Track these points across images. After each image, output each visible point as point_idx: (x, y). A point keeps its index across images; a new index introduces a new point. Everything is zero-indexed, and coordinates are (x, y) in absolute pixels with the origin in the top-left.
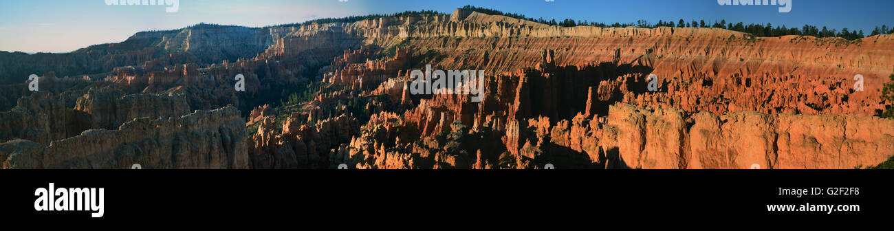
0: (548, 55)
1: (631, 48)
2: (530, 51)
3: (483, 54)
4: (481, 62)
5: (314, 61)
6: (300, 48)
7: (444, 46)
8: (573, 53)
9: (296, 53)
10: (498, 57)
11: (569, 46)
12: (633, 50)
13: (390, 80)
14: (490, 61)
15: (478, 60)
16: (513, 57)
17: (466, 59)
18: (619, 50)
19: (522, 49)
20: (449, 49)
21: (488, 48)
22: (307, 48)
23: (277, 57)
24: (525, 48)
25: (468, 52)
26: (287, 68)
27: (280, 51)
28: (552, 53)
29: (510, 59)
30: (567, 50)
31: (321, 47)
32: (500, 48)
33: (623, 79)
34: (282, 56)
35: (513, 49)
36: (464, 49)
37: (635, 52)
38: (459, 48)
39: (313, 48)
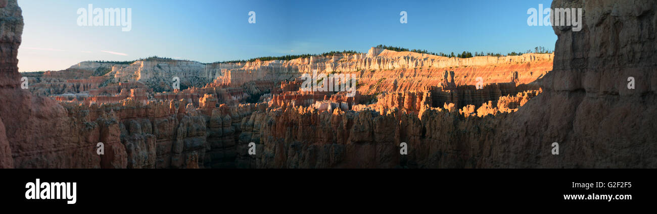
0: (449, 76)
1: (529, 72)
2: (432, 79)
3: (393, 82)
4: (391, 88)
5: (256, 90)
6: (245, 80)
7: (361, 77)
8: (471, 80)
9: (241, 84)
10: (405, 84)
11: (467, 74)
12: (531, 73)
13: (317, 103)
14: (399, 88)
15: (389, 87)
16: (418, 84)
17: (379, 86)
18: (517, 73)
19: (425, 78)
20: (365, 79)
21: (397, 77)
22: (251, 79)
23: (224, 86)
24: (428, 77)
25: (380, 81)
26: (232, 95)
27: (227, 81)
28: (452, 74)
29: (415, 86)
30: (465, 77)
31: (262, 80)
32: (407, 77)
33: (523, 95)
34: (229, 86)
35: (417, 78)
36: (377, 79)
37: (534, 75)
38: (374, 78)
39: (255, 80)
